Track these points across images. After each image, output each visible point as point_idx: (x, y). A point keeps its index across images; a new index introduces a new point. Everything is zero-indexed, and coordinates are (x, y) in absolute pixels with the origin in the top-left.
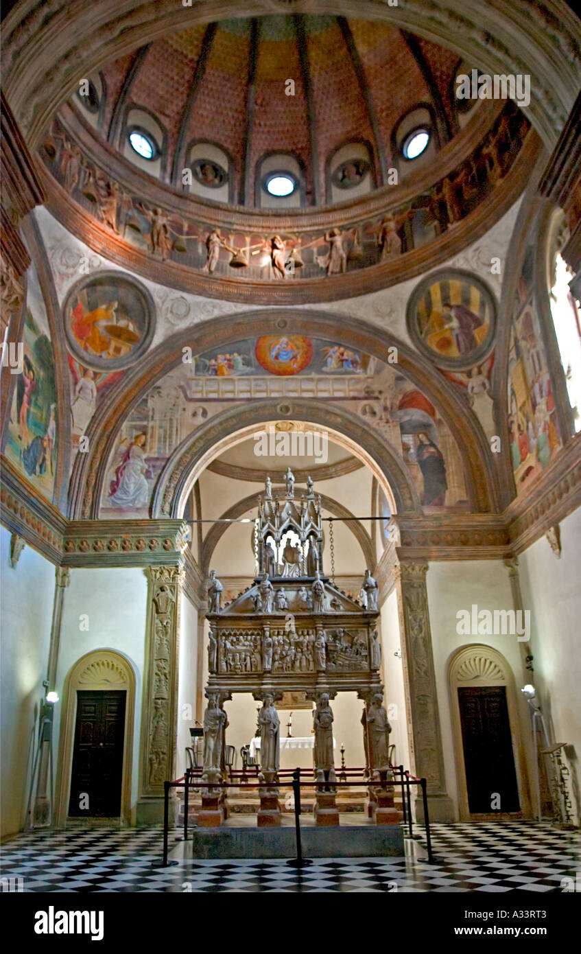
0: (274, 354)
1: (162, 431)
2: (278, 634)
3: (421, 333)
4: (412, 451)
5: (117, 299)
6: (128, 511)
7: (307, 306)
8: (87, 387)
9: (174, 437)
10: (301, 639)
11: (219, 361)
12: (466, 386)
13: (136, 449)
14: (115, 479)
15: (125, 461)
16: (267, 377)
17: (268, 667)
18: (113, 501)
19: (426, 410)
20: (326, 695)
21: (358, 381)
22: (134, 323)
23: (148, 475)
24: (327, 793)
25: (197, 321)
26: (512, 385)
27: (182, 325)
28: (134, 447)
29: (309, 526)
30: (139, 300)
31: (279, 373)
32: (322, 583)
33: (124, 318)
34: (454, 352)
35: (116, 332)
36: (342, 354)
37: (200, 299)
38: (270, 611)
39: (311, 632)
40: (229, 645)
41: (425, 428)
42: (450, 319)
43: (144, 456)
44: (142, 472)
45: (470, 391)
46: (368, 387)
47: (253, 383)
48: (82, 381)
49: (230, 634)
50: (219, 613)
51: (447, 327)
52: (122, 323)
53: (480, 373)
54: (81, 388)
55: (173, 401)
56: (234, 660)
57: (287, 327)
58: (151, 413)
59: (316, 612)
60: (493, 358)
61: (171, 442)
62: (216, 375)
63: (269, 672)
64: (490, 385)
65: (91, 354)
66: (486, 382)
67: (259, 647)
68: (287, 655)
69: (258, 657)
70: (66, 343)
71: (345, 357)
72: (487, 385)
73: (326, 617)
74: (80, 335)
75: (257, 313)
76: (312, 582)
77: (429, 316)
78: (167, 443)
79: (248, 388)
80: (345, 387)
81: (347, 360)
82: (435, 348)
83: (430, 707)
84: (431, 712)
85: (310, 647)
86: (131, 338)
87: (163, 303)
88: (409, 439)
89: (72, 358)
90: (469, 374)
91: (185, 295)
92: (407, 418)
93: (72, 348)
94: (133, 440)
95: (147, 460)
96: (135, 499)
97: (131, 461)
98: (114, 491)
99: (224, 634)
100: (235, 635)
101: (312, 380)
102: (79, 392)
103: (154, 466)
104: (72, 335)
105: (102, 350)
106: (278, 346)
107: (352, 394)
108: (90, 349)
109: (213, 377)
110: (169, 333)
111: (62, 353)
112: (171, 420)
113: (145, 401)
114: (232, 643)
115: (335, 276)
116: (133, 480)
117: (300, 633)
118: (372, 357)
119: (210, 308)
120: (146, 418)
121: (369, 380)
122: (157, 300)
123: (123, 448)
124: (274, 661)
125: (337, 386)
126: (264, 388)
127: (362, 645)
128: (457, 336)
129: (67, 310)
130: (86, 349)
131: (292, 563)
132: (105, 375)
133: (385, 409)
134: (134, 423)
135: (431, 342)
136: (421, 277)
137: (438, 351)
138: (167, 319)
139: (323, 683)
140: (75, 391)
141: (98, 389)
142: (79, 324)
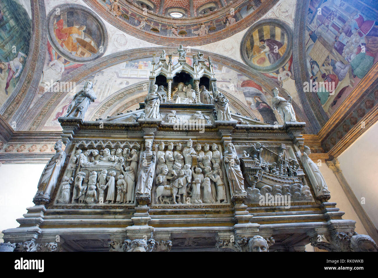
1: (99, 90)
2: (166, 149)
3: (248, 58)
4: (253, 104)
5: (86, 26)
8: (58, 65)
9: (106, 92)
10: (202, 155)
11: (140, 64)
12: (277, 78)
14: (61, 111)
17: (145, 190)
18: (55, 123)
19: (256, 88)
22: (95, 42)
25: (130, 48)
27: (122, 49)
30: (99, 29)
33: (89, 37)
34: (267, 64)
35: (84, 44)
37: (133, 38)
38: (155, 119)
39: (215, 146)
41: (258, 95)
42: (264, 47)
45: (279, 80)
46: (223, 77)
48: (55, 61)
51: (262, 52)
52: (88, 40)
53: (284, 70)
54: (54, 65)
55: (109, 78)
56: (86, 181)
59: (222, 121)
60: (291, 60)
62: (137, 68)
63: (147, 201)
64: (292, 73)
65: (65, 50)
66: (289, 72)
67: (134, 165)
68: (179, 176)
69: (130, 178)
72: (290, 74)
74: (60, 37)
77: (252, 49)
78: (101, 95)
85: (216, 165)
86: (92, 50)
87: (113, 35)
88: (250, 100)
89: (51, 46)
90: (278, 72)
91: (125, 34)
92: (246, 91)
93: (52, 40)
99: (81, 146)
100: (99, 147)
102: (52, 66)
105: (73, 50)
108: (64, 47)
110: (114, 52)
112: (106, 85)
113: (94, 77)
115: (203, 35)
117: (199, 147)
121: (224, 75)
124: (156, 184)
127: (292, 162)
128: (268, 55)
129: (51, 18)
130: (62, 46)
132: (72, 64)
135: (254, 62)
136: (248, 28)
137: (258, 65)
138: (114, 44)
139: (247, 221)
140: (48, 64)
141: (65, 69)
142: (59, 31)
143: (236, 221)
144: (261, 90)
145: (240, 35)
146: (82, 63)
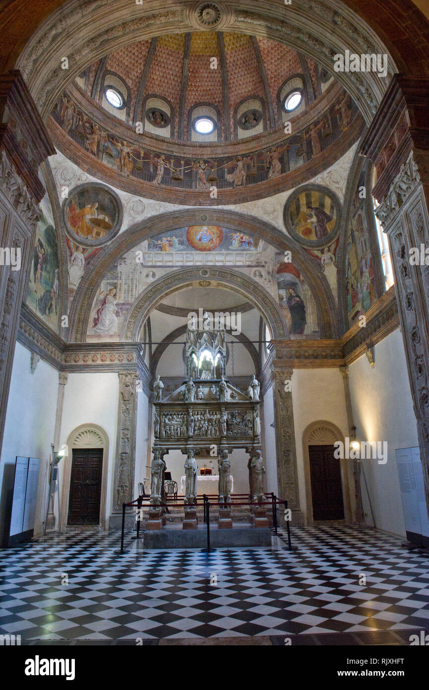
0: (198, 237)
1: (126, 286)
2: (198, 414)
3: (293, 225)
4: (285, 300)
6: (104, 337)
7: (220, 207)
8: (79, 258)
9: (134, 290)
10: (212, 417)
11: (163, 242)
12: (321, 259)
13: (110, 298)
14: (97, 317)
15: (103, 305)
16: (193, 252)
17: (191, 434)
18: (95, 331)
19: (294, 274)
20: (226, 451)
21: (251, 255)
22: (109, 216)
23: (117, 314)
24: (226, 510)
25: (149, 215)
26: (349, 259)
27: (140, 218)
28: (109, 296)
29: (218, 348)
30: (112, 202)
31: (201, 250)
32: (225, 383)
33: (102, 214)
34: (313, 237)
35: (97, 222)
36: (242, 238)
37: (152, 201)
38: (193, 400)
39: (218, 413)
40: (167, 421)
41: (293, 285)
42: (311, 216)
43: (115, 302)
44: (114, 312)
45: (322, 262)
46: (258, 259)
47: (185, 256)
48: (75, 254)
49: (168, 414)
50: (161, 401)
51: (309, 221)
52: (101, 217)
53: (329, 250)
54: (75, 259)
55: (133, 267)
56: (170, 430)
57: (207, 221)
58: (119, 275)
59: (221, 401)
60: (338, 241)
61: (132, 293)
62: (161, 250)
63: (192, 437)
65: (81, 237)
66: (333, 256)
67: (185, 422)
68: (203, 427)
69: (185, 428)
70: (65, 229)
71: (244, 240)
72: (334, 258)
73: (228, 403)
74: (74, 224)
75: (187, 211)
76: (219, 382)
77: (298, 214)
78: (130, 295)
79: (182, 259)
80: (243, 259)
81: (244, 242)
82: (301, 235)
83: (291, 457)
84: (292, 461)
85: (217, 422)
86: (107, 227)
87: (128, 203)
88: (283, 292)
89: (69, 240)
90: (322, 252)
91: (142, 199)
92: (282, 279)
93: (68, 232)
94: (108, 292)
95: (117, 305)
96: (109, 329)
97: (107, 305)
98: (96, 324)
99: (164, 414)
100: (171, 415)
101: (222, 254)
102: (73, 261)
103: (121, 309)
104: (69, 225)
105: (88, 234)
106: (201, 232)
107: (248, 263)
108: (80, 233)
109: (159, 252)
110: (132, 223)
111: (63, 236)
112: (132, 279)
113: (116, 267)
114: (169, 420)
115: (238, 187)
116: (108, 317)
117: (211, 413)
118: (261, 240)
119: (158, 208)
120: (116, 278)
121: (259, 255)
122: (123, 202)
123: (102, 297)
124: (194, 430)
125: (237, 259)
126: (191, 259)
127: (249, 420)
128: (315, 227)
129: (65, 208)
130: (77, 233)
131: (207, 370)
132: (90, 250)
133: (269, 273)
134: (109, 281)
135: (299, 231)
136: (293, 189)
137: (303, 236)
138: (130, 214)
139: (224, 444)
140: (70, 260)
141: (86, 259)
142: (73, 217)
143: (221, 444)
144: (299, 277)
145: (285, 195)
146: (99, 247)
